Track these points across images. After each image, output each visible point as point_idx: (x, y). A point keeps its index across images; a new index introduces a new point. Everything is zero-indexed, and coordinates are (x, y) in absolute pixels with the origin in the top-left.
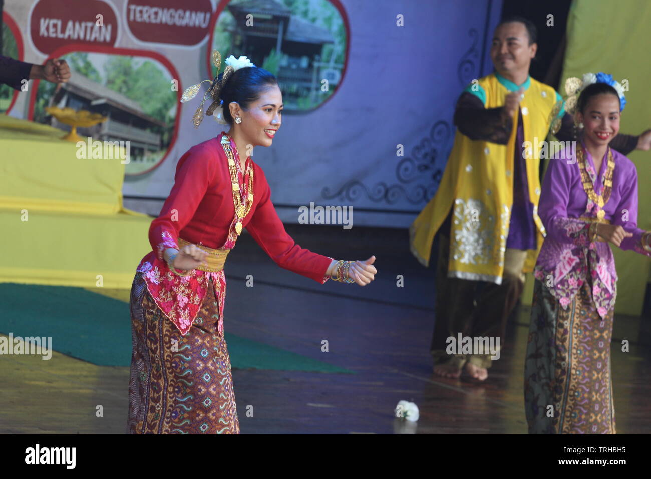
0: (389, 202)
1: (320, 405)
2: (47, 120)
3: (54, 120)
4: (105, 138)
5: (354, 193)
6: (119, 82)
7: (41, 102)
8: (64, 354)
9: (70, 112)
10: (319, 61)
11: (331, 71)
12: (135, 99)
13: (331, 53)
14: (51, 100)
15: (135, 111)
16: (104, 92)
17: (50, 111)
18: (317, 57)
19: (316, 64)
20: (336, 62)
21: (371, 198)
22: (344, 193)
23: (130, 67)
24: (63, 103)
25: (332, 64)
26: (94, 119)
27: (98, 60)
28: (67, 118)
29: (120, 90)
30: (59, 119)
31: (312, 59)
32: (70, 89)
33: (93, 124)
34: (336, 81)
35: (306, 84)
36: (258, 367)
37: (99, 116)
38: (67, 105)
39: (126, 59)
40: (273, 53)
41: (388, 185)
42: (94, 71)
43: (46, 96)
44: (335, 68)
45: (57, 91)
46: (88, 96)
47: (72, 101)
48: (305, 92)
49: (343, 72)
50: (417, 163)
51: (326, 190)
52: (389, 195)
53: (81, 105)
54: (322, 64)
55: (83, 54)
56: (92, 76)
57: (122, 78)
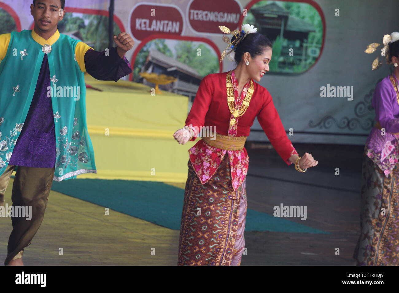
0: (350, 129)
1: (309, 254)
2: (141, 81)
3: (144, 80)
4: (176, 91)
5: (328, 123)
6: (184, 57)
7: (137, 69)
8: (152, 223)
9: (154, 76)
10: (307, 43)
11: (314, 49)
12: (194, 67)
13: (313, 38)
14: (143, 68)
15: (194, 75)
16: (175, 63)
17: (142, 75)
18: (305, 40)
19: (305, 45)
20: (317, 43)
21: (339, 127)
22: (322, 124)
23: (191, 48)
24: (150, 70)
25: (314, 44)
26: (169, 80)
27: (171, 43)
28: (152, 79)
29: (184, 62)
30: (148, 80)
31: (302, 42)
32: (154, 61)
33: (169, 82)
34: (317, 55)
35: (298, 57)
36: (270, 230)
37: (172, 78)
38: (153, 71)
39: (188, 43)
40: (278, 38)
41: (350, 118)
42: (169, 50)
43: (140, 66)
44: (316, 47)
45: (147, 63)
46: (165, 66)
47: (156, 69)
48: (298, 62)
49: (321, 49)
50: (367, 105)
51: (311, 122)
52: (350, 124)
53: (161, 71)
54: (308, 45)
55: (162, 40)
56: (168, 54)
57: (186, 54)
